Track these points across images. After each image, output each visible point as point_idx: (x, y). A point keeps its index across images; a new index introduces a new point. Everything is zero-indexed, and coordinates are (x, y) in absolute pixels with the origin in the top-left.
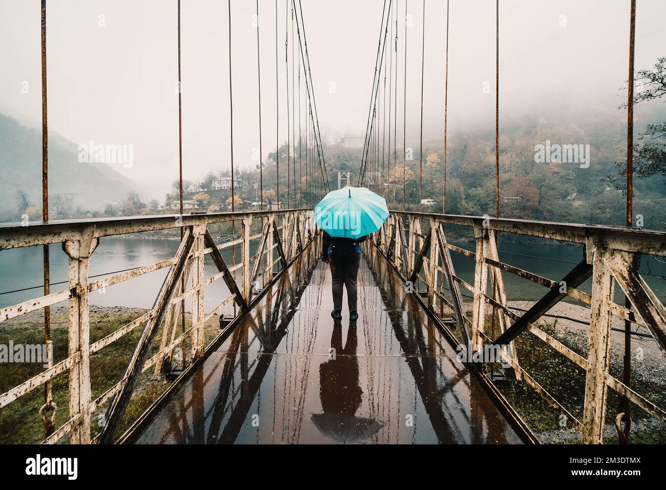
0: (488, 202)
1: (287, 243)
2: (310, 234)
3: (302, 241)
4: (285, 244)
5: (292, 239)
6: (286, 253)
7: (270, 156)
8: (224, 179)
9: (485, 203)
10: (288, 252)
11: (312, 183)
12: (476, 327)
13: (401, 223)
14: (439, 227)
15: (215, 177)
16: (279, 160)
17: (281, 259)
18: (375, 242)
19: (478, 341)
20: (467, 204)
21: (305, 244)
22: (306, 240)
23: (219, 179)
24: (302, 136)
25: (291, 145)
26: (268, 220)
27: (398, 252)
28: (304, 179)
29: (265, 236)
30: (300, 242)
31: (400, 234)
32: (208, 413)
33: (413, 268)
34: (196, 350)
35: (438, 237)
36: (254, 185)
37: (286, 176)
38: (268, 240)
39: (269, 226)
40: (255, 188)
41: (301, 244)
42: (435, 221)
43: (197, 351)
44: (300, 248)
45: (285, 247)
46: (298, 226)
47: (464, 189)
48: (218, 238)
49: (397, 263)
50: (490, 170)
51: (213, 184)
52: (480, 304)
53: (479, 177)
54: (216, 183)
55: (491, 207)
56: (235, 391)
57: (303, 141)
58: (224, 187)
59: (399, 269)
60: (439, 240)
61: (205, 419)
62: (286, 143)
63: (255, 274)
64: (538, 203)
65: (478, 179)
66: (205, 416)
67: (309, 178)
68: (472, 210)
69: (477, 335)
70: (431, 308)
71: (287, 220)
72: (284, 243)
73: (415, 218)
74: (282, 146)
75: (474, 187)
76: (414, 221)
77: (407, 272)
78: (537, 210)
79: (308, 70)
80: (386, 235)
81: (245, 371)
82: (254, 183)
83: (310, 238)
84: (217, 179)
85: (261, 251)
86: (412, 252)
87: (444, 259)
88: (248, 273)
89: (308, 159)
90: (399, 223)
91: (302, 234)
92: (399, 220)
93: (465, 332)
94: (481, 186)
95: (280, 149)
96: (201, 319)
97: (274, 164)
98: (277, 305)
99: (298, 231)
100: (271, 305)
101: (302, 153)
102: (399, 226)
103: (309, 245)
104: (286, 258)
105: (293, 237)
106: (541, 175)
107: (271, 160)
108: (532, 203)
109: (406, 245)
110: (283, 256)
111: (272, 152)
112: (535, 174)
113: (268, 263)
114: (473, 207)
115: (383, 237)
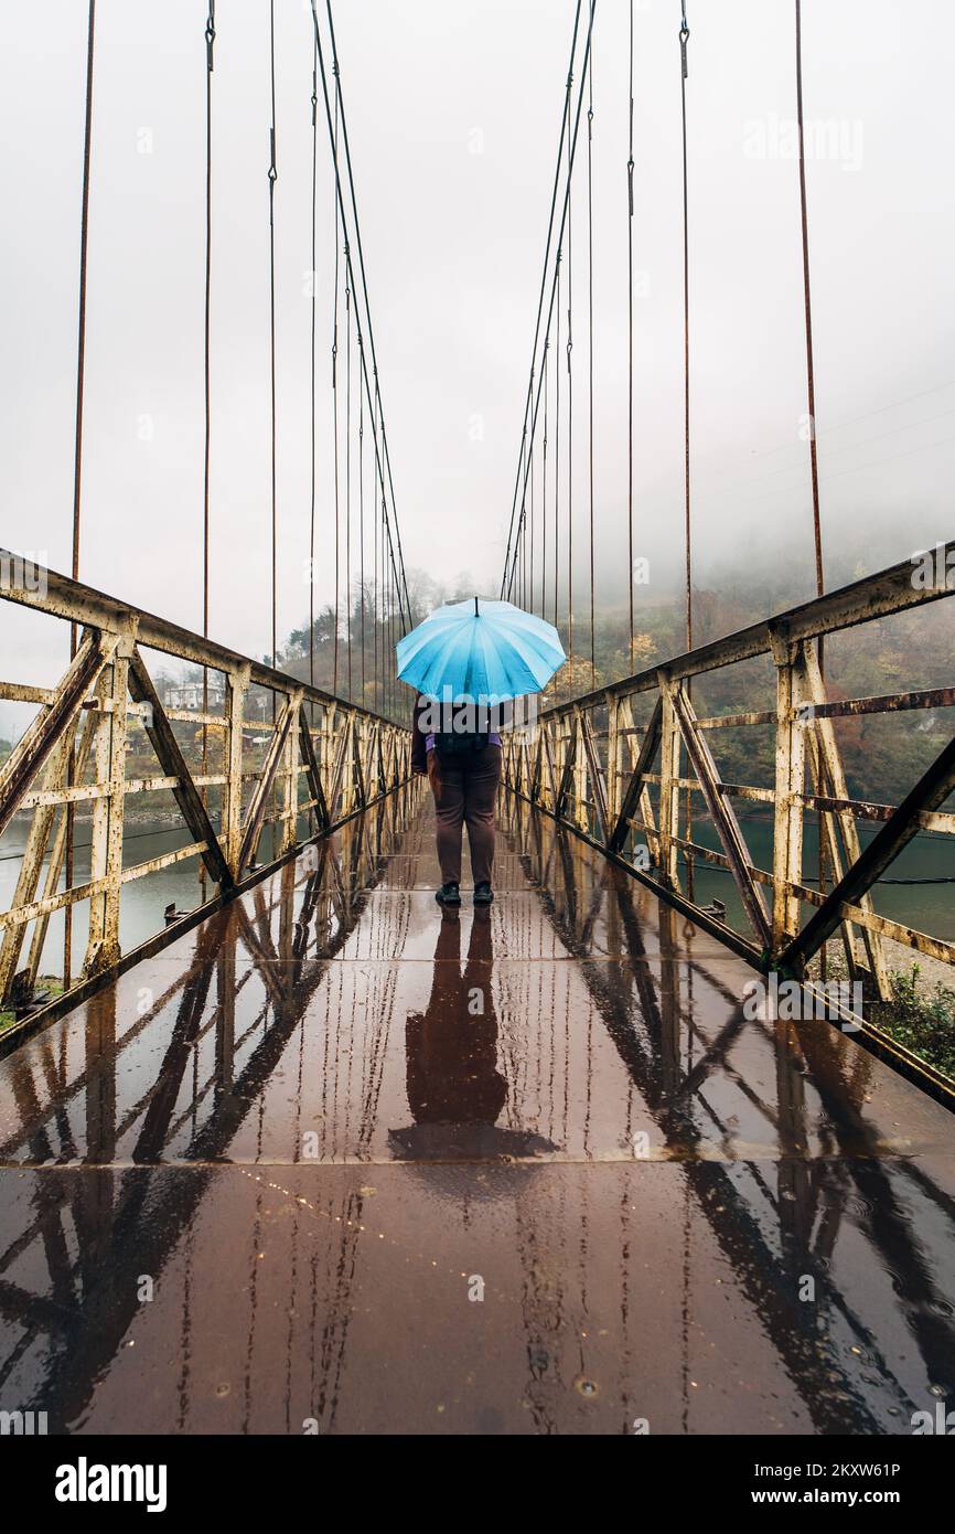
0: (759, 737)
1: (330, 773)
2: (383, 777)
3: (365, 784)
4: (327, 775)
5: (341, 768)
6: (328, 796)
7: (296, 637)
8: (191, 686)
9: (753, 737)
10: (334, 797)
11: (387, 697)
12: (782, 878)
13: (587, 724)
14: (680, 692)
15: (173, 682)
16: (315, 647)
17: (316, 807)
18: (527, 795)
19: (790, 911)
20: (715, 739)
21: (372, 795)
22: (374, 789)
23: (181, 688)
24: (365, 597)
25: (343, 615)
26: (289, 702)
27: (581, 792)
28: (369, 686)
29: (280, 736)
30: (361, 786)
31: (587, 748)
32: (127, 1124)
33: (618, 812)
34: (98, 946)
35: (679, 710)
36: (259, 700)
37: (329, 679)
38: (287, 745)
39: (290, 716)
40: (261, 705)
41: (362, 790)
42: (670, 682)
43: (100, 949)
44: (361, 800)
45: (327, 781)
46: (356, 748)
47: (709, 709)
48: (174, 815)
49: (581, 815)
50: (759, 671)
51: (167, 699)
52: (790, 822)
53: (739, 685)
54: (175, 696)
55: (764, 747)
56: (201, 1086)
57: (367, 606)
58: (192, 705)
59: (585, 831)
60: (682, 718)
61: (116, 1135)
62: (330, 611)
63: (254, 813)
64: (859, 738)
65: (735, 687)
66: (117, 1126)
67: (380, 685)
68: (725, 752)
69: (786, 896)
70: (666, 881)
71: (331, 719)
72: (323, 773)
73: (621, 699)
74: (321, 617)
75: (728, 705)
76: (618, 707)
77: (605, 826)
78: (859, 753)
79: (378, 428)
80: (551, 766)
81: (225, 1049)
82: (259, 696)
83: (382, 787)
84: (177, 686)
85: (269, 766)
86: (616, 775)
87: (696, 755)
88: (238, 802)
89: (380, 644)
90: (583, 725)
91: (364, 768)
92: (582, 721)
93: (755, 900)
94: (743, 704)
95: (318, 623)
96: (114, 868)
97: (304, 655)
98: (307, 914)
99: (356, 756)
100: (292, 906)
101: (367, 633)
102: (584, 731)
103: (380, 801)
104: (329, 807)
105: (345, 769)
106: (863, 680)
107: (297, 646)
108: (847, 738)
109: (599, 766)
110: (322, 801)
111: (300, 629)
112: (850, 677)
113: (286, 805)
114: (728, 747)
115: (545, 772)
